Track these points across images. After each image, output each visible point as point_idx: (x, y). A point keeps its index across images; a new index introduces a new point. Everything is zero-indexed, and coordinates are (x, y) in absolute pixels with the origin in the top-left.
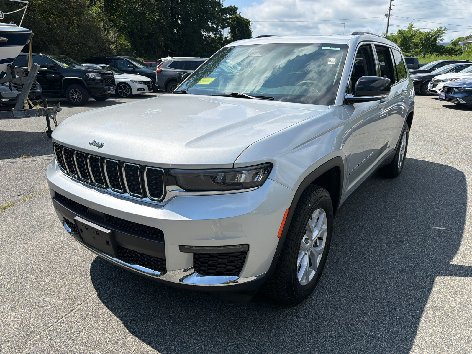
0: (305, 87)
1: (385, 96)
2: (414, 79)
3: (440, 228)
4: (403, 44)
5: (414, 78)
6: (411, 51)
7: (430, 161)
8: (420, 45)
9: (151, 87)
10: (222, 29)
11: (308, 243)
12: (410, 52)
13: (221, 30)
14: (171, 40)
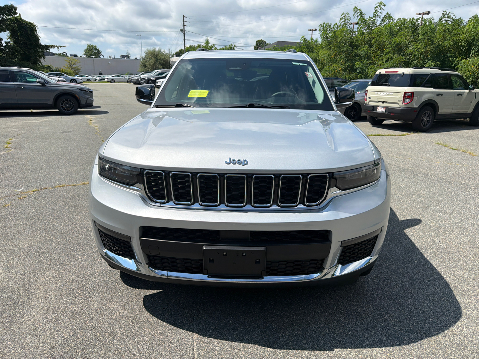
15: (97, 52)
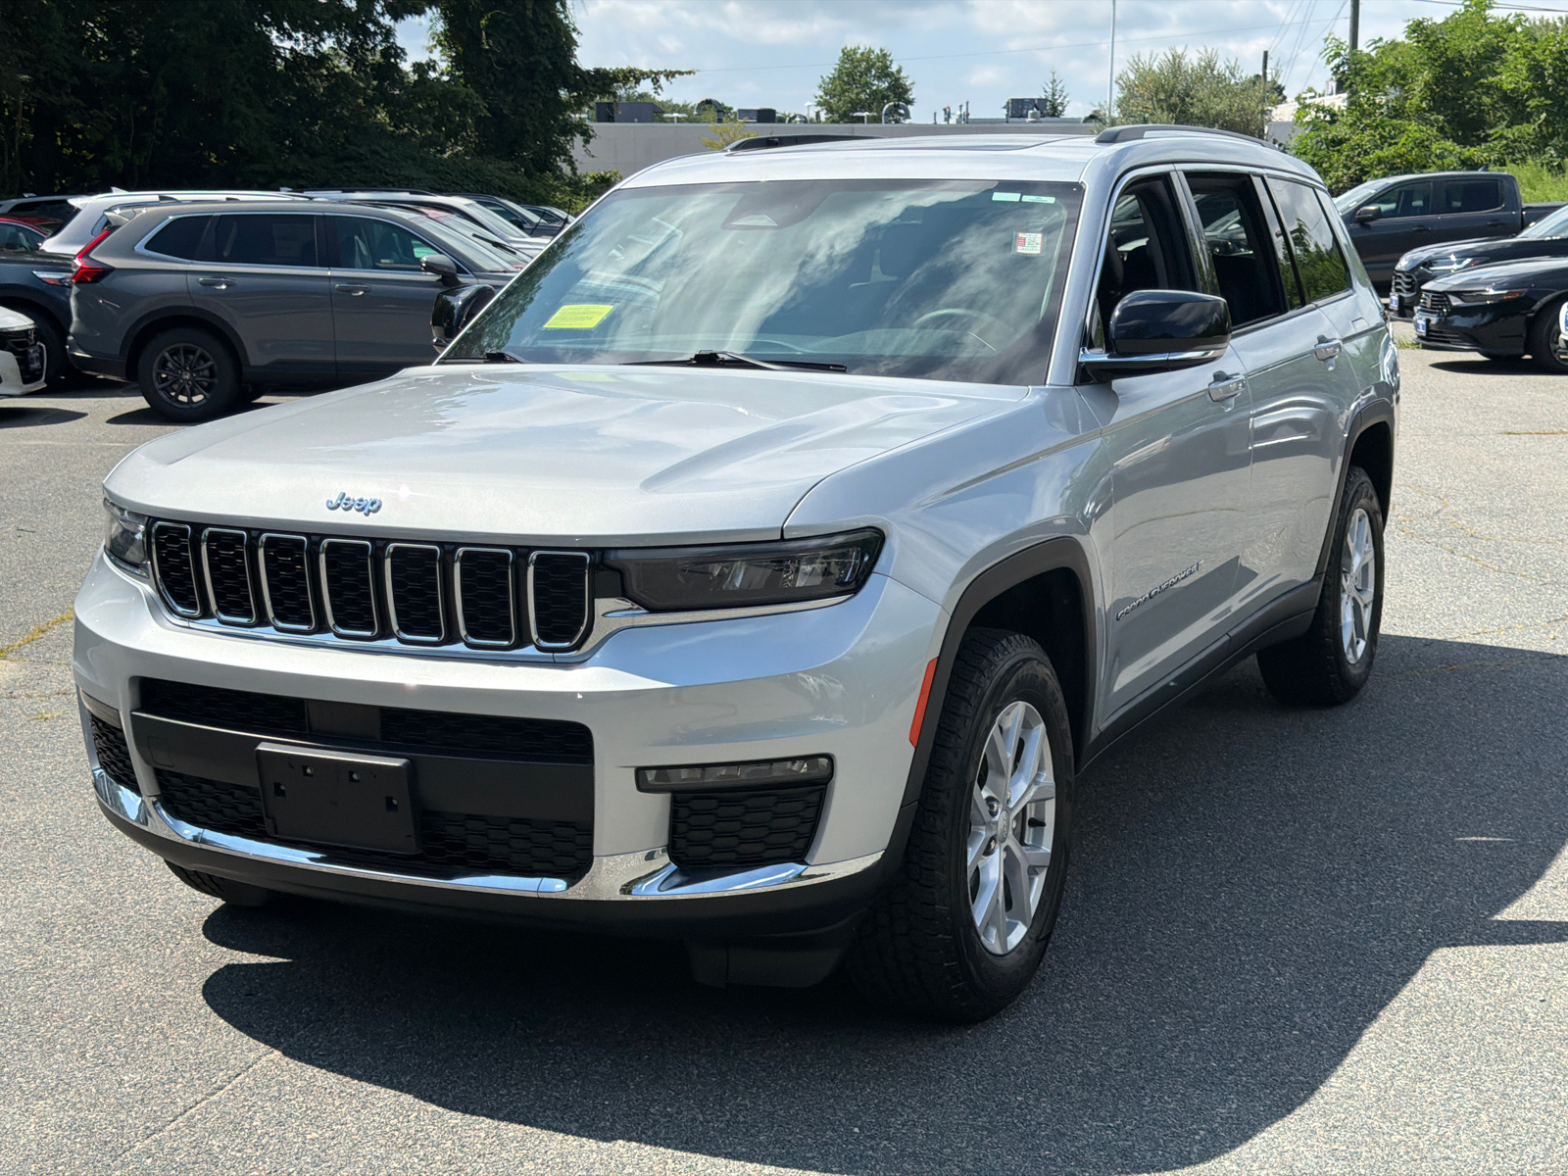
0: (945, 332)
1: (1212, 352)
2: (1492, 292)
3: (1484, 839)
4: (1445, 97)
5: (1488, 284)
6: (1490, 136)
7: (1506, 646)
8: (1532, 103)
9: (36, 365)
10: (396, 17)
11: (997, 812)
12: (1485, 140)
13: (386, 20)
14: (76, 80)
15: (889, 88)
